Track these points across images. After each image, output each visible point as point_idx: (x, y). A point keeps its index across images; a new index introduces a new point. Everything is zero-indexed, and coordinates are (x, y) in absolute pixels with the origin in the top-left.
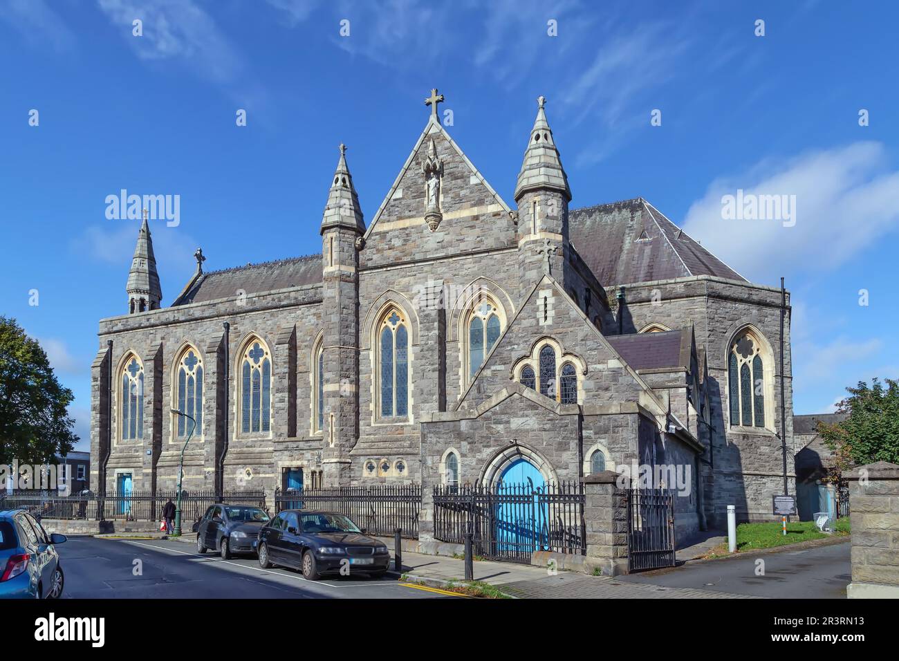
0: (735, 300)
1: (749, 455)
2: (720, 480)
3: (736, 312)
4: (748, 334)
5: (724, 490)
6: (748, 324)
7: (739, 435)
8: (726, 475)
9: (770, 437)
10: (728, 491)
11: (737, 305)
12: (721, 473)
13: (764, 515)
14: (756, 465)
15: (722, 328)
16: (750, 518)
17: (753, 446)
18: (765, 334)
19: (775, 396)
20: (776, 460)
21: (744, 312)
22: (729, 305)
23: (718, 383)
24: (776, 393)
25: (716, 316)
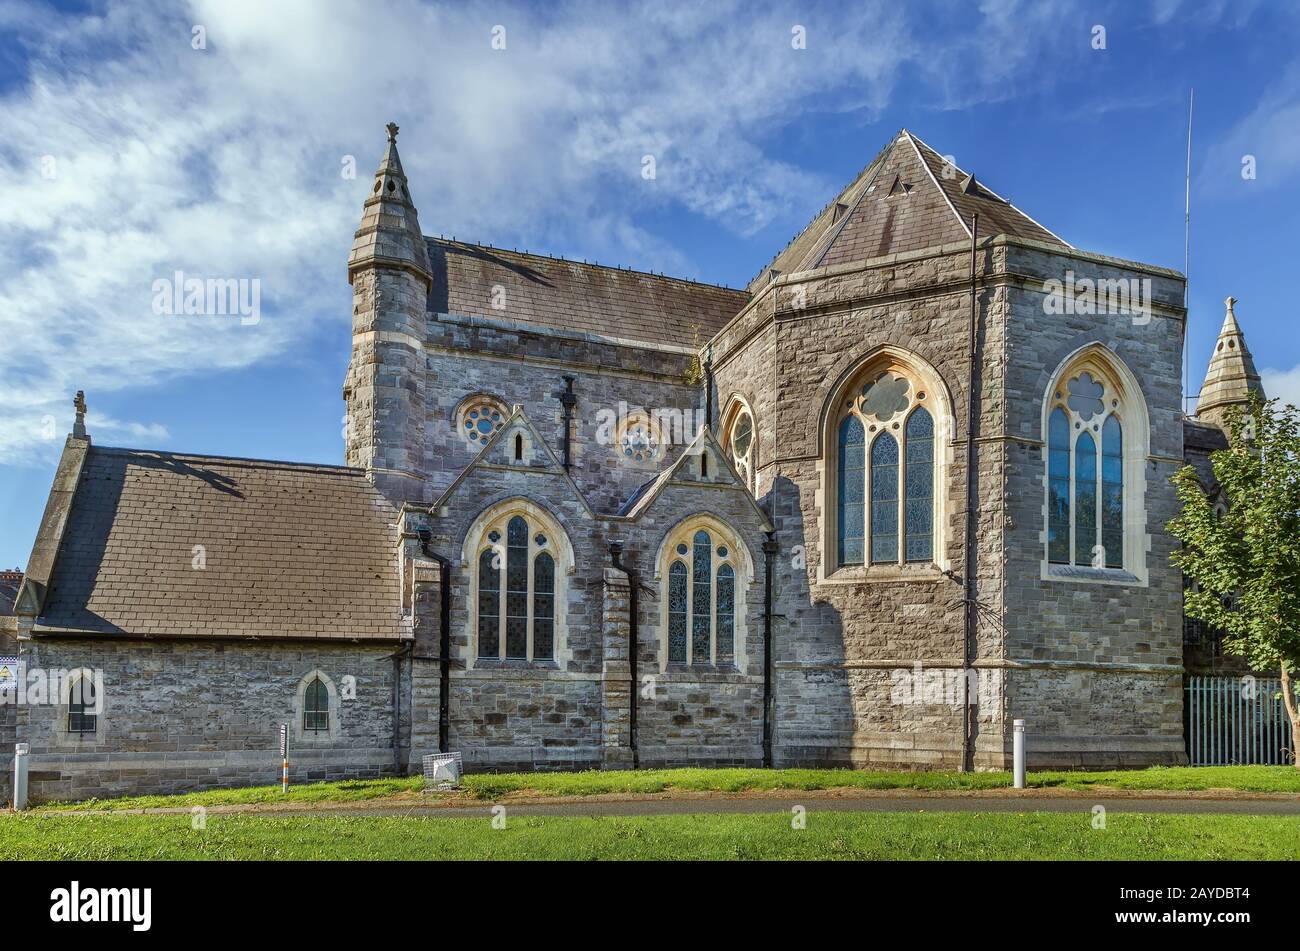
0: (849, 305)
1: (871, 626)
2: (795, 682)
3: (851, 331)
4: (894, 368)
5: (804, 701)
6: (882, 346)
7: (846, 587)
8: (807, 672)
9: (929, 583)
10: (812, 701)
11: (854, 315)
12: (795, 667)
13: (900, 754)
14: (891, 646)
15: (814, 373)
16: (857, 757)
17: (883, 606)
18: (928, 358)
19: (952, 489)
20: (946, 630)
21: (870, 325)
22: (834, 319)
23: (797, 486)
24: (954, 483)
25: (799, 352)
